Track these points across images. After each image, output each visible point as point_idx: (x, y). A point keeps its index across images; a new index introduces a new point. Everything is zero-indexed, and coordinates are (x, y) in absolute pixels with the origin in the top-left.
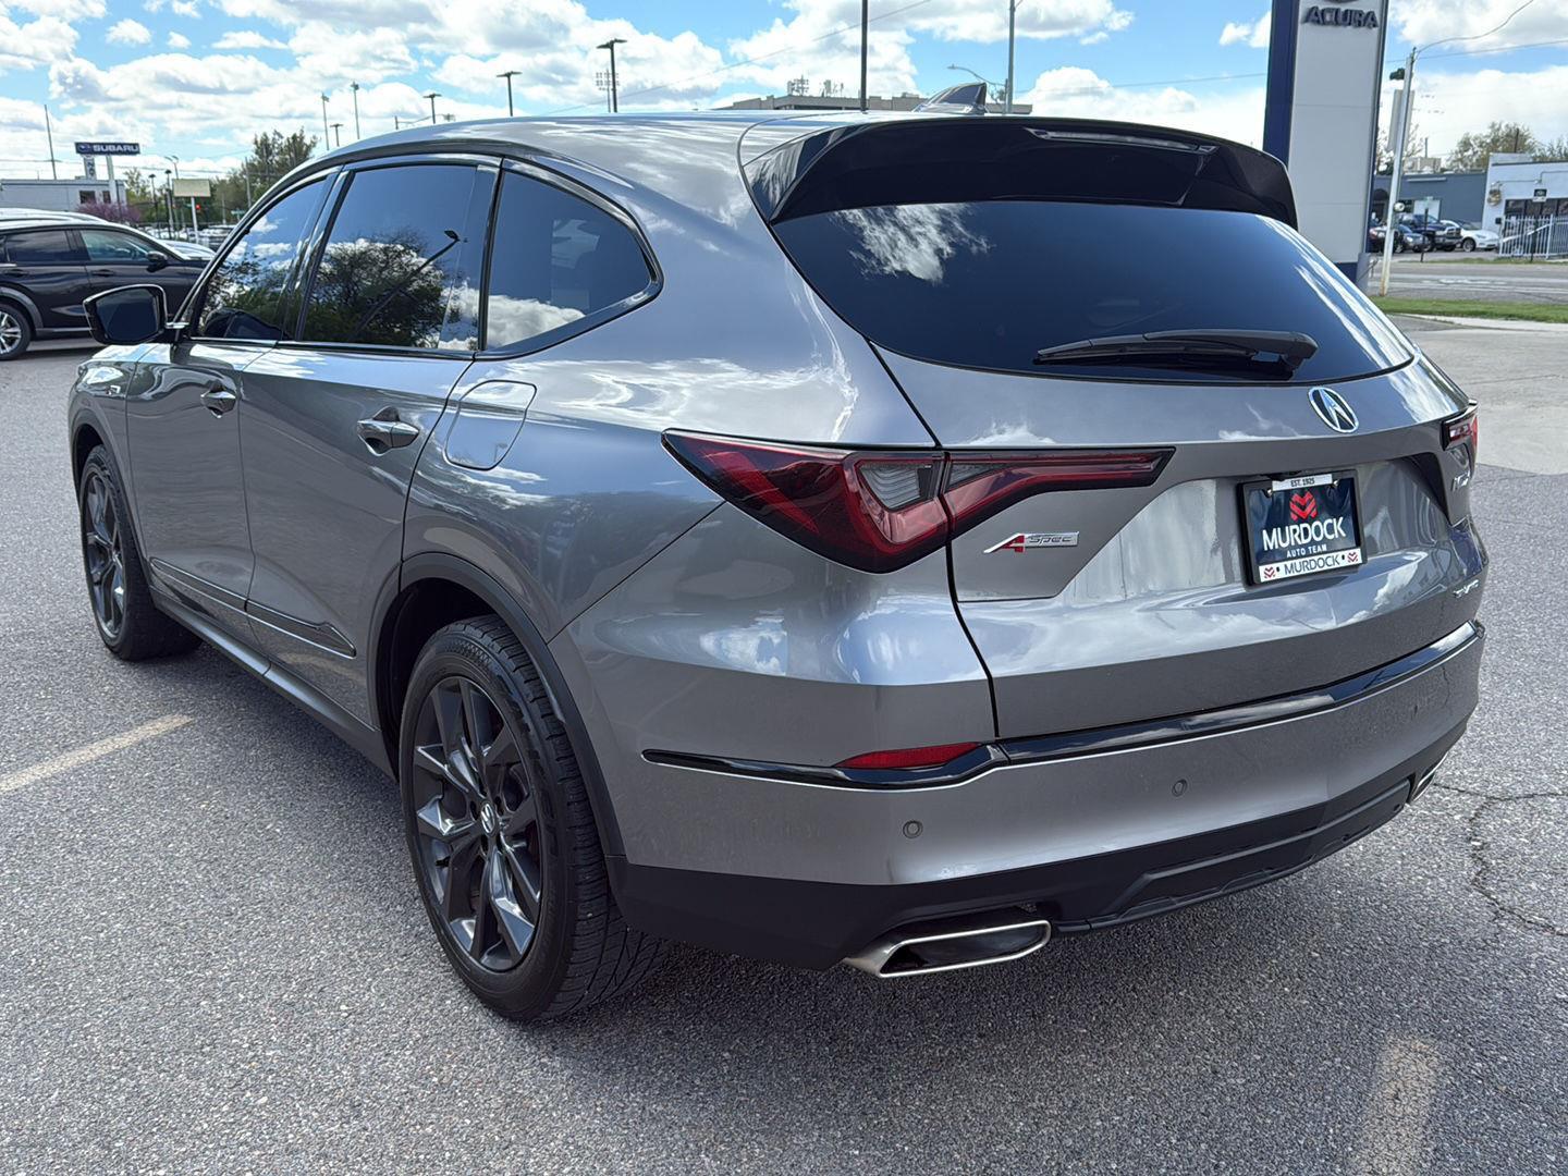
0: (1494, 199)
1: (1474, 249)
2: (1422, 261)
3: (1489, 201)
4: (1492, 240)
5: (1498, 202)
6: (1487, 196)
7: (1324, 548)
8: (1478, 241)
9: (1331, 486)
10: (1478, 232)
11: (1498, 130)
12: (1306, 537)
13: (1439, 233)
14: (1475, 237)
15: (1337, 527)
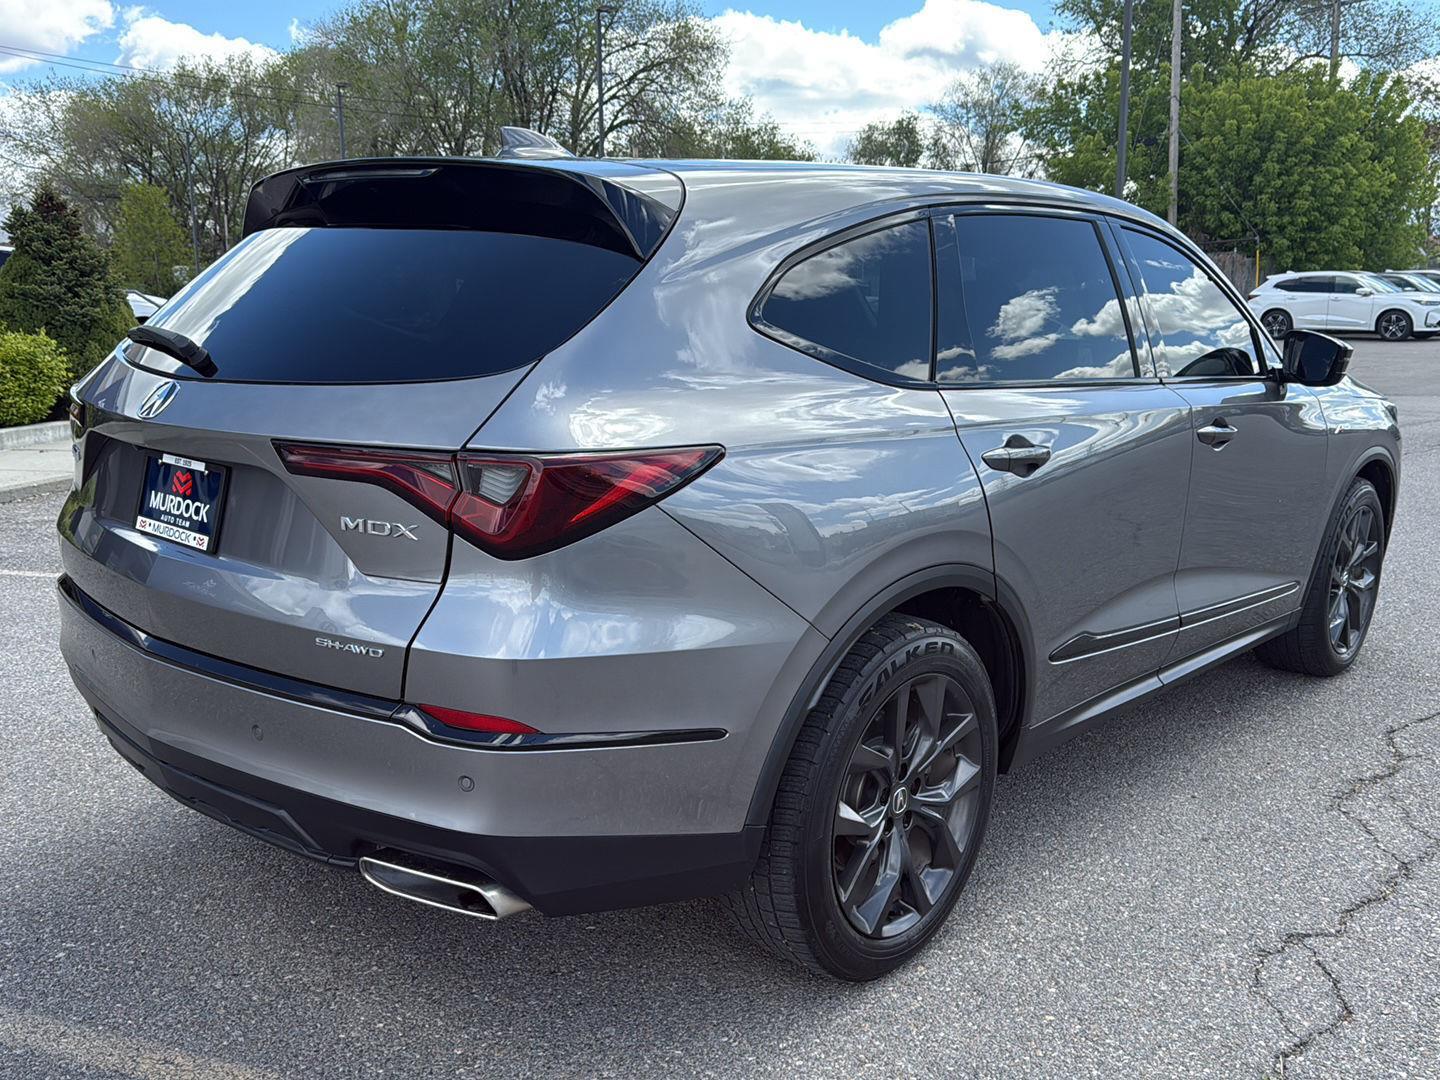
7: (188, 524)
9: (202, 473)
12: (178, 510)
15: (203, 512)
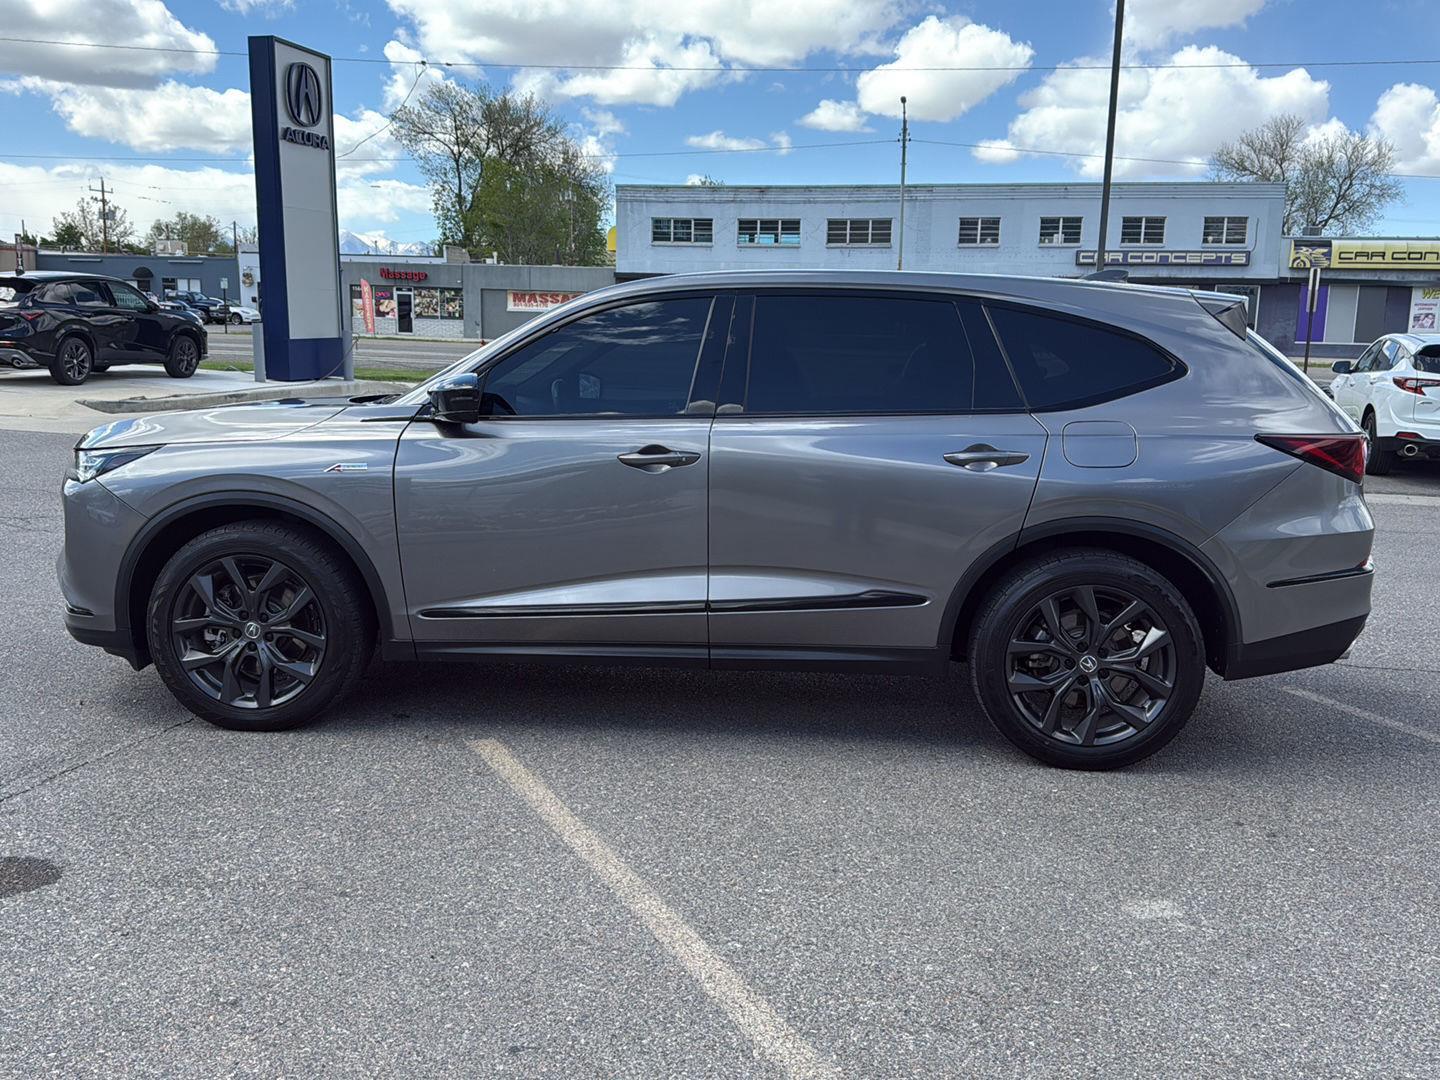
0: (247, 281)
1: (241, 322)
2: (226, 332)
3: (244, 282)
4: (253, 316)
5: (251, 284)
6: (241, 278)
8: (244, 316)
10: (242, 309)
11: (185, 218)
13: (212, 308)
14: (241, 313)
